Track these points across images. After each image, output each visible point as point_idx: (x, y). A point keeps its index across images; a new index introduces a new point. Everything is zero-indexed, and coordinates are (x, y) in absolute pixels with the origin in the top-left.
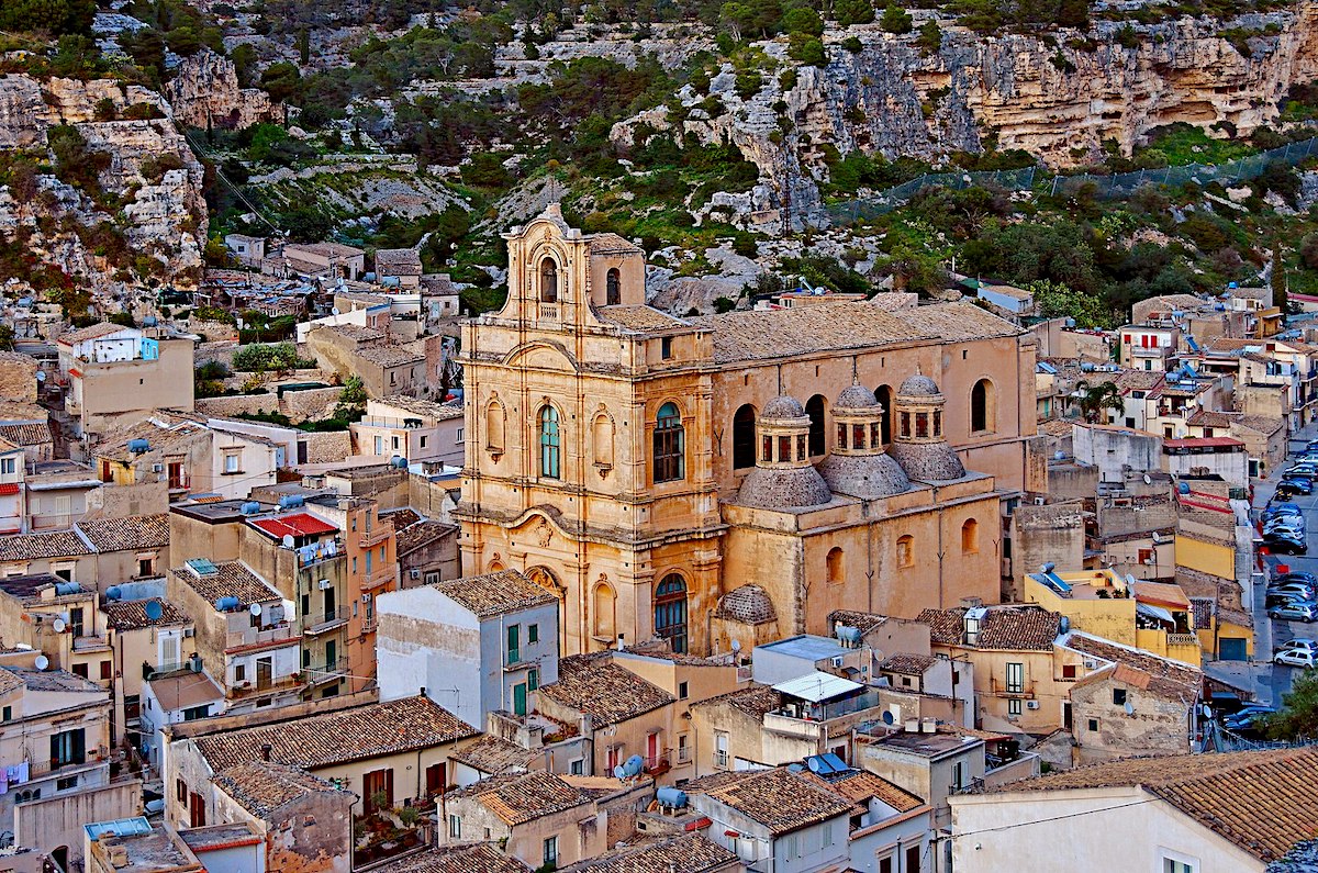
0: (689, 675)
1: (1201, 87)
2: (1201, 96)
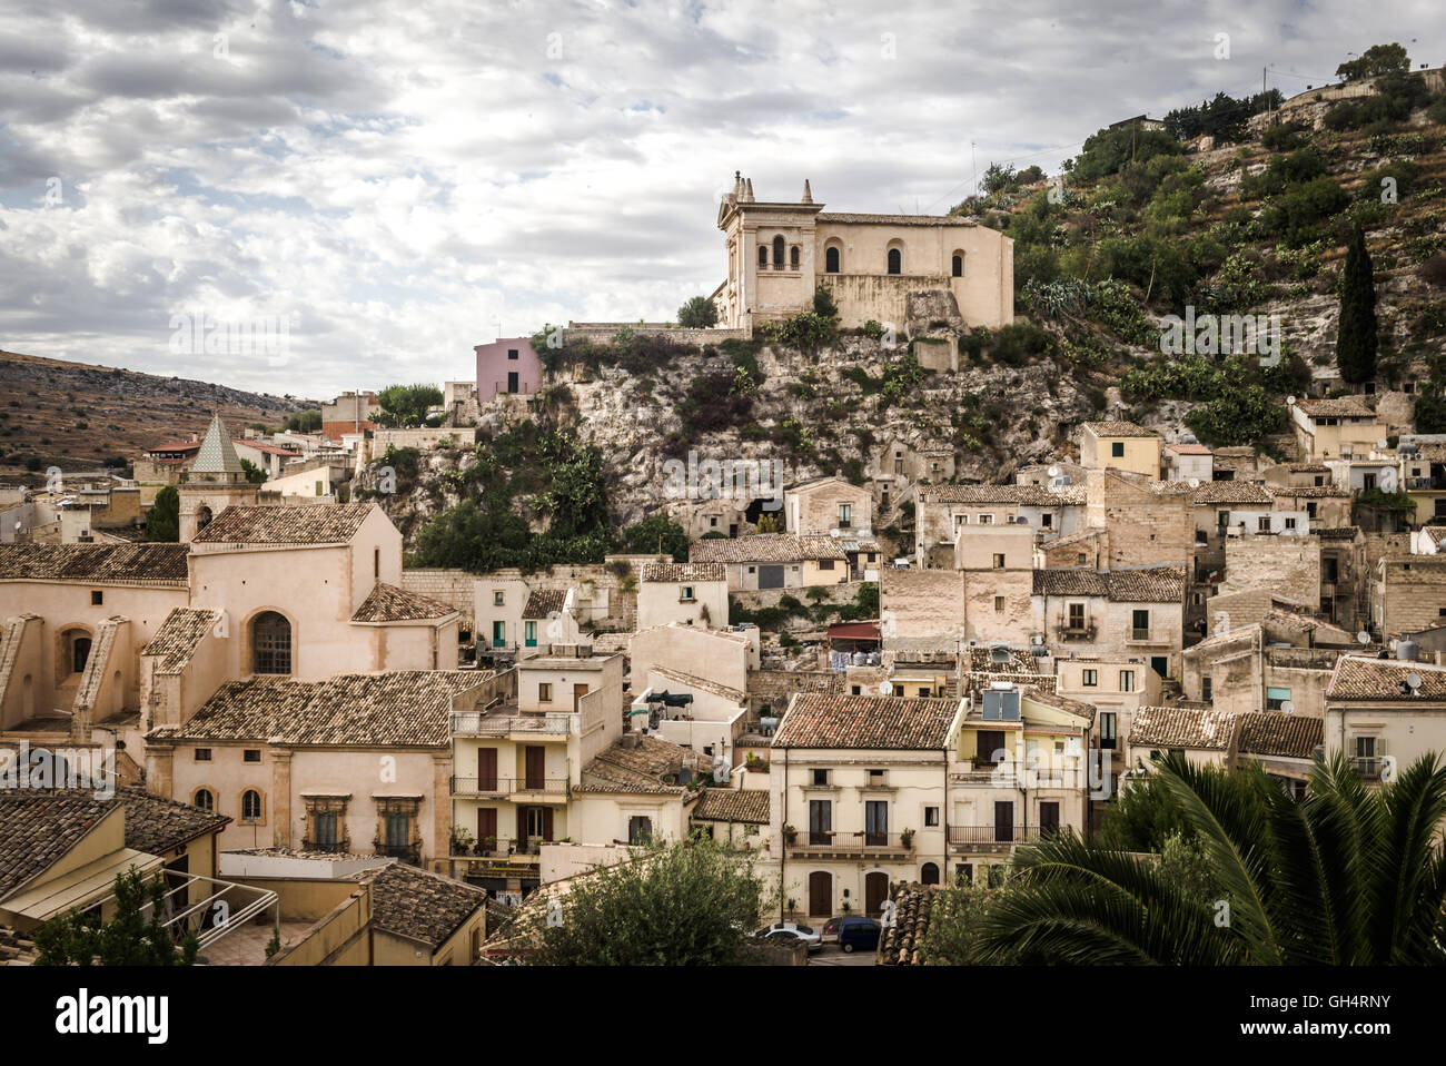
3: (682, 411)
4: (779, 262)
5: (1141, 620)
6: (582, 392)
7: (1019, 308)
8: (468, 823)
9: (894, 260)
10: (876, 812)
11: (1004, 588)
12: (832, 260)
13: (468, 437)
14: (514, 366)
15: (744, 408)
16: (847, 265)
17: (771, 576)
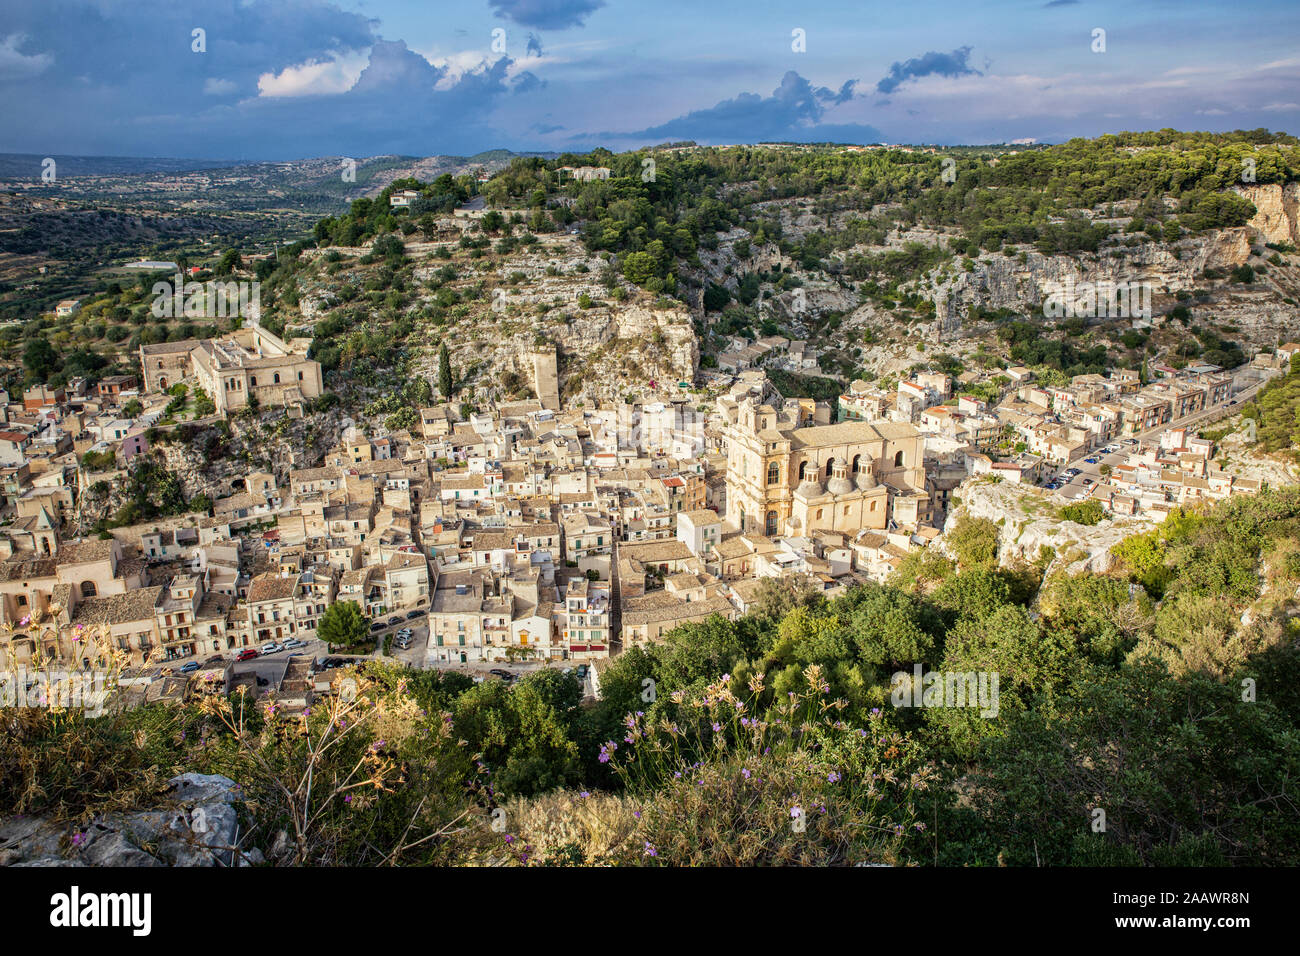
0: (757, 546)
1: (1156, 271)
2: (1155, 275)
3: (205, 454)
4: (233, 386)
5: (356, 525)
6: (167, 450)
7: (325, 386)
8: (165, 634)
9: (277, 378)
10: (275, 614)
11: (316, 520)
12: (254, 381)
13: (125, 474)
14: (138, 444)
15: (227, 449)
16: (259, 383)
17: (243, 513)
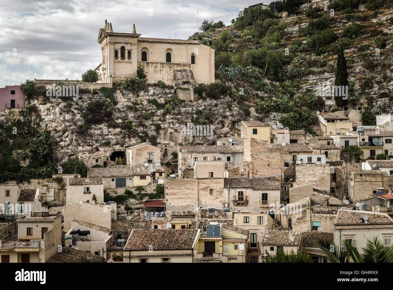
3: (84, 116)
4: (123, 56)
5: (265, 197)
6: (42, 108)
9: (169, 57)
11: (213, 186)
12: (144, 57)
14: (13, 97)
15: (109, 115)
16: (150, 59)
17: (121, 182)
